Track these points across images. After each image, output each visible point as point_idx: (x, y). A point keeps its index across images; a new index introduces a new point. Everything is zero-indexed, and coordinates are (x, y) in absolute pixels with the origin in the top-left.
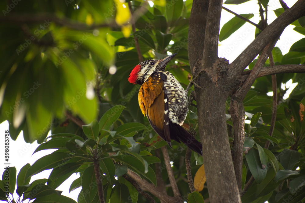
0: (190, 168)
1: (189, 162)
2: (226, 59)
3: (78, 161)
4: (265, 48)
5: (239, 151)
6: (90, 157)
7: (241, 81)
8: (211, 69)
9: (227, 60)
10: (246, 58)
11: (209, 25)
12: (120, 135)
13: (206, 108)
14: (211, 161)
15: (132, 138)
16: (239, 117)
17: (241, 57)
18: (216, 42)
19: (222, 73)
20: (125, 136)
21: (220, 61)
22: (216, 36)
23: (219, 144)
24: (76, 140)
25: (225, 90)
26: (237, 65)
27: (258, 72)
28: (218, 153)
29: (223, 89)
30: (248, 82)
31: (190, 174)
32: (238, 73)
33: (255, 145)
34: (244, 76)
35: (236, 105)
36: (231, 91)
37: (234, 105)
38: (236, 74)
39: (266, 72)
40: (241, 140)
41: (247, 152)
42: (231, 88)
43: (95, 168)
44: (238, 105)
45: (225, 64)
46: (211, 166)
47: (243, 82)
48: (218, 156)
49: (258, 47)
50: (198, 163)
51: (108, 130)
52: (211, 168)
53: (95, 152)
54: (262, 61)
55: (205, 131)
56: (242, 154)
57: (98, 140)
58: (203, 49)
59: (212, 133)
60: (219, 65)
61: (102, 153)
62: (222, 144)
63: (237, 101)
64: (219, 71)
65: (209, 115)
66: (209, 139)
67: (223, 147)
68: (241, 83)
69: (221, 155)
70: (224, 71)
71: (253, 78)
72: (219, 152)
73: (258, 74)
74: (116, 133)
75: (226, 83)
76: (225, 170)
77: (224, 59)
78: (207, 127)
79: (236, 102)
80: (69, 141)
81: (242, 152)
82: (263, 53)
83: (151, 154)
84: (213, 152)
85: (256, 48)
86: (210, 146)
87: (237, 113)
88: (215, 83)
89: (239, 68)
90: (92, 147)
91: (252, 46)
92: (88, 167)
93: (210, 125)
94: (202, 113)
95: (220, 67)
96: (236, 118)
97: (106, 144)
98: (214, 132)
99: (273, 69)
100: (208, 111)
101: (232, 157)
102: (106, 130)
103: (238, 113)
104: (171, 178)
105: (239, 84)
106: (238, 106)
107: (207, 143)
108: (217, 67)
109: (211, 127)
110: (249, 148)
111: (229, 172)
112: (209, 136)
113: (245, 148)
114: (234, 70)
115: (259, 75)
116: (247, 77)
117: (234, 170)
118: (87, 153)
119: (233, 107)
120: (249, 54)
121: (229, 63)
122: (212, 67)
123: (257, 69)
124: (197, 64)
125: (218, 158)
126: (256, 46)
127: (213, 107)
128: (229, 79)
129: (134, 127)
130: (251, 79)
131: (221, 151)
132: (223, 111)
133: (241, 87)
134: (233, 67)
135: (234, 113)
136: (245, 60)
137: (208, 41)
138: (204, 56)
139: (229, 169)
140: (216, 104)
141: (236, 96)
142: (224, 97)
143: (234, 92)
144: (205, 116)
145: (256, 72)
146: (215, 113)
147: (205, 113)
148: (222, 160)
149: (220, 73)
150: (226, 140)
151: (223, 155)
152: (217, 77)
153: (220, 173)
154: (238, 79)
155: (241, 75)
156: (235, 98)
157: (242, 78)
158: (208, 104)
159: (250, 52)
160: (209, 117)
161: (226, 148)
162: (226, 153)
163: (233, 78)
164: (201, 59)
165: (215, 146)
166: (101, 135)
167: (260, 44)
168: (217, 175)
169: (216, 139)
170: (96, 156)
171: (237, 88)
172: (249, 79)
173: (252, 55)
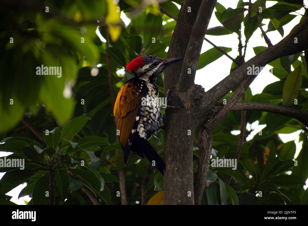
0: (145, 194)
1: (146, 188)
3: (33, 169)
4: (243, 82)
5: (201, 183)
6: (46, 165)
7: (214, 112)
8: (185, 95)
9: (203, 87)
10: (222, 89)
11: (190, 49)
12: (81, 148)
13: (174, 132)
14: (171, 188)
15: (92, 153)
16: (206, 148)
17: (217, 87)
18: (194, 67)
19: (196, 100)
20: (86, 150)
21: (196, 88)
22: (195, 62)
23: (183, 172)
24: (35, 146)
25: (196, 117)
26: (212, 94)
27: (232, 106)
28: (180, 181)
29: (195, 116)
30: (221, 114)
31: (144, 200)
32: (212, 103)
33: (217, 180)
34: (218, 107)
35: (205, 135)
36: (202, 120)
37: (203, 136)
38: (210, 103)
39: (240, 106)
40: (204, 172)
41: (208, 186)
42: (203, 117)
43: (49, 178)
44: (207, 136)
45: (201, 92)
46: (171, 194)
47: (216, 113)
48: (180, 184)
49: (236, 79)
50: (156, 189)
51: (69, 140)
52: (170, 195)
53: (52, 161)
54: (238, 94)
55: (170, 156)
56: (203, 187)
57: (57, 149)
58: (180, 73)
59: (178, 159)
60: (194, 91)
61: (59, 163)
62: (186, 172)
63: (207, 132)
64: (193, 97)
65: (177, 141)
66: (173, 165)
67: (186, 176)
68: (214, 113)
69: (183, 183)
70: (198, 98)
71: (226, 111)
72: (181, 179)
73: (232, 107)
74: (78, 145)
75: (199, 111)
76: (185, 199)
77: (200, 87)
78: (173, 152)
79: (206, 132)
80: (28, 146)
81: (204, 184)
82: (240, 87)
83: (110, 172)
84: (175, 179)
85: (234, 80)
86: (173, 172)
87: (204, 143)
88: (188, 109)
89: (214, 98)
90: (50, 156)
91: (230, 77)
92: (43, 176)
93: (176, 151)
94: (170, 138)
95: (195, 93)
96: (203, 148)
97: (66, 155)
98: (179, 159)
99: (248, 105)
100: (176, 137)
101: (194, 187)
102: (67, 140)
103: (206, 144)
104: (123, 202)
105: (212, 114)
106: (206, 137)
107: (170, 169)
108: (192, 93)
109: (177, 153)
110: (211, 182)
111: (189, 202)
112: (174, 162)
113: (207, 181)
114: (209, 99)
115: (232, 109)
116: (221, 108)
117: (194, 201)
118: (44, 161)
119: (202, 137)
120: (226, 86)
121: (204, 91)
122: (187, 93)
123: (231, 102)
124: (172, 87)
125: (180, 186)
126: (234, 79)
127: (182, 134)
128: (203, 108)
129: (96, 141)
130: (224, 111)
131: (183, 179)
132: (191, 139)
133: (213, 118)
134: (208, 96)
135: (202, 144)
136: (222, 91)
137: (186, 65)
138: (180, 79)
139: (190, 199)
140: (185, 131)
141: (206, 126)
142: (194, 125)
143: (205, 122)
144: (172, 141)
145: (230, 105)
146: (183, 140)
147: (173, 138)
148: (183, 189)
149: (194, 100)
150: (190, 169)
151: (185, 184)
152: (190, 103)
153: (180, 201)
154: (211, 109)
155: (215, 105)
156: (205, 128)
157: (215, 109)
158: (177, 129)
159: (227, 83)
160: (176, 143)
161: (189, 177)
162: (188, 182)
163: (206, 107)
164: (176, 82)
165: (178, 174)
166: (62, 145)
167: (239, 77)
168: (176, 203)
169: (180, 166)
170: (53, 165)
171: (209, 118)
172: (222, 111)
173: (229, 86)
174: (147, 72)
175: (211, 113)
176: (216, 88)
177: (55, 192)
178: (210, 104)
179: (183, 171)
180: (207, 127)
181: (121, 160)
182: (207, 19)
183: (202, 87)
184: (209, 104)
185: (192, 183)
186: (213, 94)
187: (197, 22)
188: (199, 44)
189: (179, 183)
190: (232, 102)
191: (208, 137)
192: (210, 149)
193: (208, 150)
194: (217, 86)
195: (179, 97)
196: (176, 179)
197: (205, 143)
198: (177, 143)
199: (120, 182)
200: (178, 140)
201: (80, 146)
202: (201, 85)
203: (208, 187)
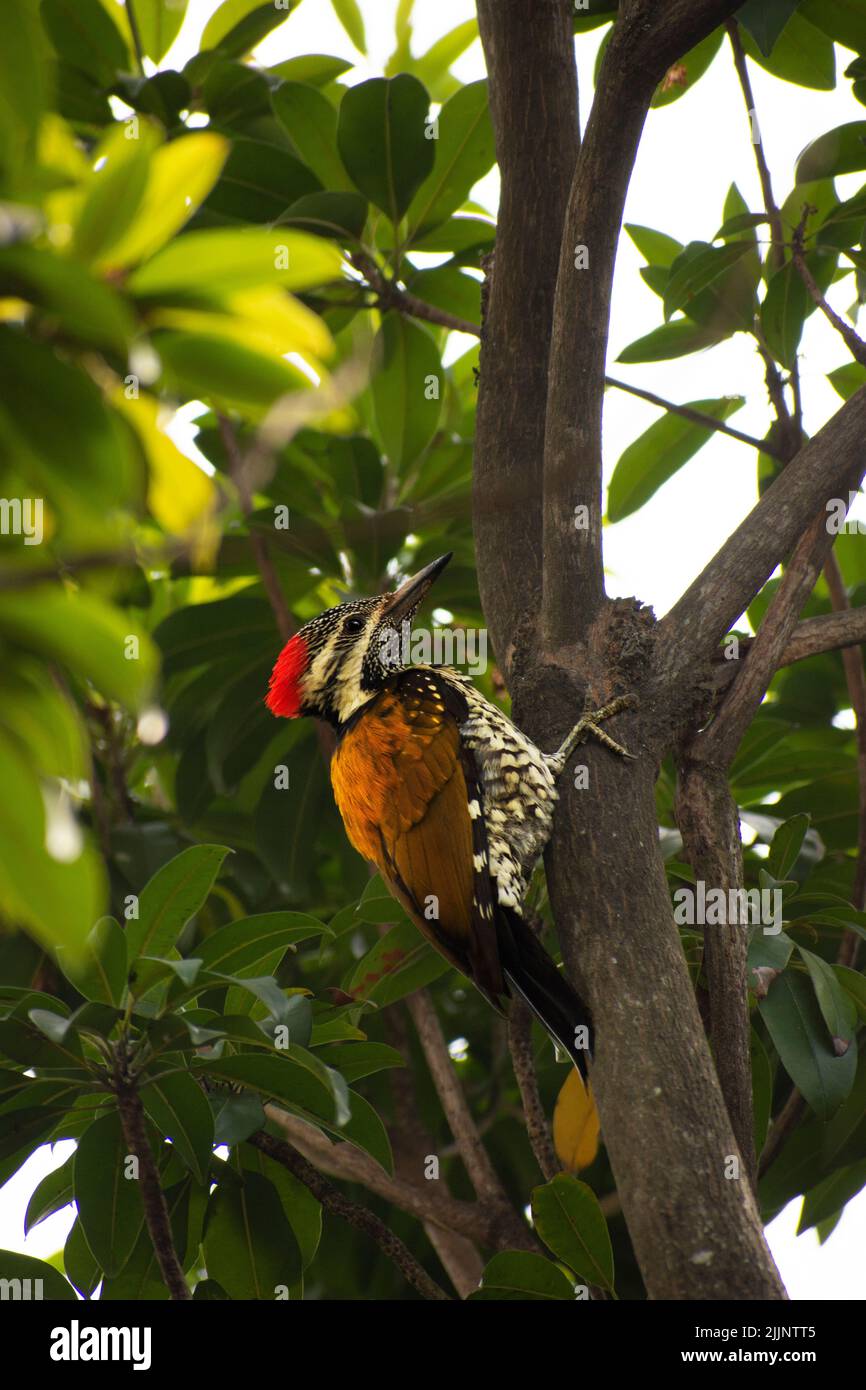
0: (530, 1074)
1: (525, 1049)
2: (639, 603)
3: (51, 1099)
4: (801, 540)
5: (730, 989)
6: (101, 1075)
7: (714, 689)
8: (582, 652)
9: (646, 604)
10: (724, 592)
11: (556, 462)
12: (219, 974)
13: (572, 816)
14: (613, 1044)
15: (270, 981)
16: (715, 843)
17: (703, 590)
19: (629, 663)
20: (238, 977)
21: (616, 613)
23: (643, 969)
24: (33, 1014)
26: (687, 621)
27: (779, 647)
28: (640, 1008)
29: (641, 730)
30: (742, 692)
31: (534, 1101)
32: (698, 657)
33: (796, 956)
34: (724, 667)
35: (700, 794)
36: (673, 735)
37: (692, 797)
38: (687, 661)
39: (813, 640)
40: (733, 941)
41: (765, 990)
42: (672, 723)
43: (124, 1123)
44: (709, 793)
45: (640, 625)
46: (615, 1067)
47: (725, 692)
48: (642, 1022)
49: (770, 539)
51: (163, 957)
52: (615, 1073)
53: (120, 1054)
54: (793, 596)
55: (579, 916)
56: (745, 1002)
57: (127, 999)
58: (540, 568)
59: (610, 922)
60: (611, 629)
61: (149, 1054)
62: (654, 965)
63: (705, 777)
64: (614, 654)
65: (589, 848)
66: (599, 951)
67: (659, 981)
68: (714, 696)
69: (654, 1013)
70: (637, 654)
71: (761, 673)
72: (644, 1001)
73: (782, 654)
74: (202, 967)
75: (650, 705)
76: (675, 1077)
77: (632, 604)
78: (586, 898)
79: (699, 779)
80: (5, 1019)
81: (743, 992)
82: (794, 562)
83: (360, 1033)
84: (621, 1006)
85: (761, 544)
86: (605, 980)
87: (706, 827)
89: (699, 636)
90: (105, 1033)
91: (744, 535)
92: (98, 1120)
93: (595, 889)
94: (560, 842)
95: (617, 638)
96: (706, 847)
97: (165, 1017)
98: (615, 919)
99: (844, 625)
100: (583, 832)
101: (702, 1017)
102: (154, 959)
103: (713, 829)
104: (456, 1120)
105: (706, 701)
106: (708, 799)
107: (589, 969)
108: (606, 641)
109: (603, 896)
111: (695, 1085)
112: (598, 938)
113: (755, 971)
114: (679, 647)
115: (784, 657)
116: (738, 670)
117: (714, 1073)
118: (83, 1060)
119: (688, 803)
120: (738, 574)
121: (652, 618)
122: (586, 643)
123: (773, 634)
124: (521, 635)
125: (644, 1030)
126: (760, 538)
127: (606, 813)
128: (662, 687)
129: (276, 933)
130: (754, 676)
131: (651, 998)
132: (647, 826)
133: (714, 719)
134: (672, 633)
135: (696, 830)
136: (723, 599)
137: (558, 533)
138: (547, 596)
139: (695, 1073)
140: (614, 799)
141: (697, 754)
142: (645, 765)
143: (687, 740)
144: (572, 855)
145: (771, 646)
146: (616, 839)
147: (573, 838)
148: (660, 1037)
149: (619, 664)
150: (669, 949)
151: (663, 1015)
152: (609, 682)
153: (658, 1091)
154: (698, 682)
155: (709, 664)
156: (690, 765)
157: (714, 677)
158: (582, 800)
159: (738, 562)
160: (591, 856)
161: (674, 985)
162: (674, 1006)
163: (676, 680)
164: (535, 611)
165: (624, 980)
166: (140, 980)
167: (779, 528)
168: (643, 1101)
169: (628, 948)
170: (126, 1068)
171: (700, 719)
172: (745, 678)
173: (748, 573)
174: (336, 673)
175: (700, 699)
176: (699, 594)
177: (158, 1175)
178: (689, 666)
179: (644, 964)
180: (699, 757)
181: (400, 962)
182: (595, 329)
183: (642, 603)
184: (686, 666)
185: (691, 1002)
186: (691, 620)
187: (557, 349)
188: (587, 435)
189: (638, 1020)
190: (777, 631)
191: (712, 797)
192: (735, 841)
193: (729, 849)
194: (700, 587)
195: (559, 669)
196: (624, 1003)
197: (708, 824)
198: (594, 854)
199: (426, 1043)
200: (594, 845)
201: (213, 969)
202: (634, 598)
203: (766, 993)
